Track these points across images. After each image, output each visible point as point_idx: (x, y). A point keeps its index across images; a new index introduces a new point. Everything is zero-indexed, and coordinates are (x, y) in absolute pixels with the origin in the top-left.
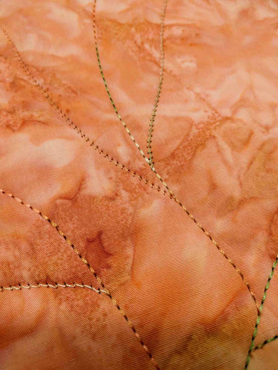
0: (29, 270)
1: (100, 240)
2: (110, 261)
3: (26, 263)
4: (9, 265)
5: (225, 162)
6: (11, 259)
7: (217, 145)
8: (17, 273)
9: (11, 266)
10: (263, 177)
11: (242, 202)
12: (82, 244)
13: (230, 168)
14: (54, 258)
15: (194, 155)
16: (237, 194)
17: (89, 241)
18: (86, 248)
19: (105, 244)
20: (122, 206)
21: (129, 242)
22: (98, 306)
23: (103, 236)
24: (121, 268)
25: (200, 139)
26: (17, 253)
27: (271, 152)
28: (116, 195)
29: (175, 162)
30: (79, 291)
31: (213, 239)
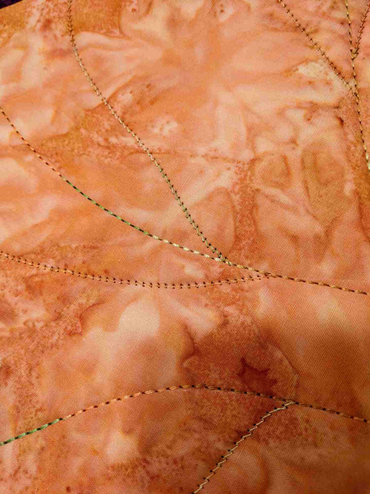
0: (219, 439)
1: (248, 366)
2: (271, 376)
3: (212, 437)
4: (200, 451)
5: (286, 207)
6: (197, 444)
7: (267, 196)
8: (212, 451)
9: (202, 450)
10: (327, 194)
11: (328, 233)
12: (238, 383)
13: (295, 210)
14: (228, 413)
15: (255, 223)
16: (319, 229)
17: (241, 375)
18: (244, 382)
19: (255, 366)
20: (239, 322)
21: (270, 347)
22: (296, 419)
23: (248, 361)
24: (284, 374)
25: (247, 203)
26: (197, 436)
27: (315, 163)
28: (225, 316)
29: (244, 243)
30: (271, 420)
31: (330, 285)
